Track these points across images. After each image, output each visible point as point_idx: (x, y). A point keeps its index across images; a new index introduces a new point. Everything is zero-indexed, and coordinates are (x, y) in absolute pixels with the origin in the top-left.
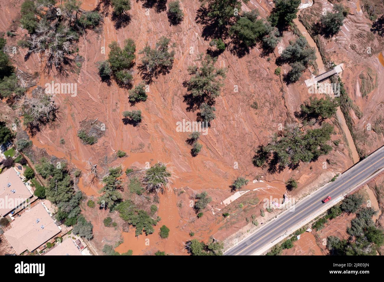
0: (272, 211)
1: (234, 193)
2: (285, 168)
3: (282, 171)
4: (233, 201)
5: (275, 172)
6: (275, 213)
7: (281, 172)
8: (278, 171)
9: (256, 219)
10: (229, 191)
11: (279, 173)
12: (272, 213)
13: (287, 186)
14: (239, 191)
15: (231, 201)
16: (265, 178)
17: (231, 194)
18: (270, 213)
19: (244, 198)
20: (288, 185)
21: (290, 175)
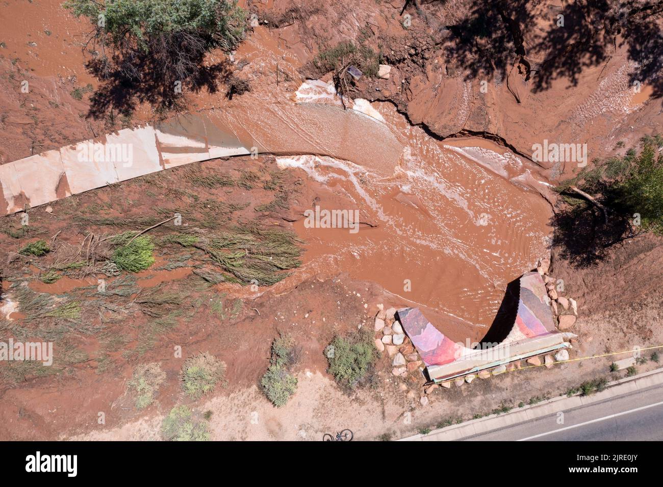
0: (371, 382)
1: (112, 128)
2: (599, 56)
3: (564, 82)
4: (77, 185)
5: (501, 64)
6: (392, 408)
7: (560, 83)
8: (537, 59)
9: (209, 406)
10: (77, 94)
11: (538, 88)
12: (361, 394)
13: (562, 221)
14: (159, 123)
15: (62, 182)
16: (406, 87)
17: (83, 123)
18: (347, 389)
19: (178, 195)
20: (577, 213)
21: (619, 132)
